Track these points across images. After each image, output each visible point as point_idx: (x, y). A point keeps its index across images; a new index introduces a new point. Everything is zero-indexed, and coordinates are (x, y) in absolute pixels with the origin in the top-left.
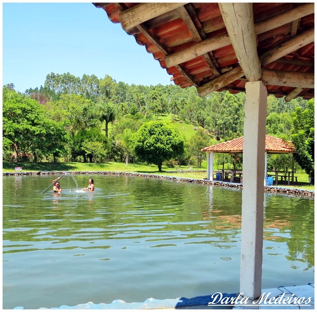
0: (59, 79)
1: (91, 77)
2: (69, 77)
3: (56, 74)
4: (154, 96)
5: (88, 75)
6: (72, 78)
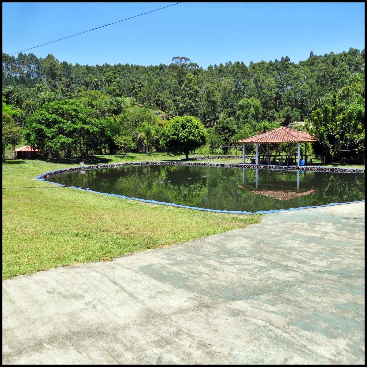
1: (29, 55)
4: (109, 79)
5: (25, 54)
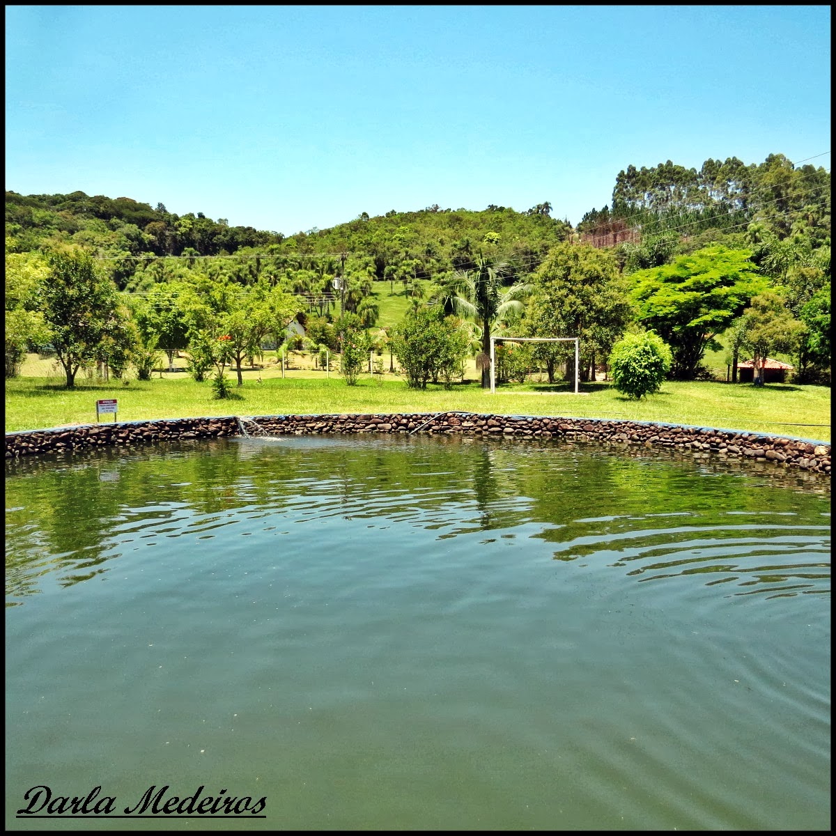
0: (646, 178)
1: (726, 163)
2: (669, 172)
3: (638, 170)
5: (718, 161)
6: (678, 173)
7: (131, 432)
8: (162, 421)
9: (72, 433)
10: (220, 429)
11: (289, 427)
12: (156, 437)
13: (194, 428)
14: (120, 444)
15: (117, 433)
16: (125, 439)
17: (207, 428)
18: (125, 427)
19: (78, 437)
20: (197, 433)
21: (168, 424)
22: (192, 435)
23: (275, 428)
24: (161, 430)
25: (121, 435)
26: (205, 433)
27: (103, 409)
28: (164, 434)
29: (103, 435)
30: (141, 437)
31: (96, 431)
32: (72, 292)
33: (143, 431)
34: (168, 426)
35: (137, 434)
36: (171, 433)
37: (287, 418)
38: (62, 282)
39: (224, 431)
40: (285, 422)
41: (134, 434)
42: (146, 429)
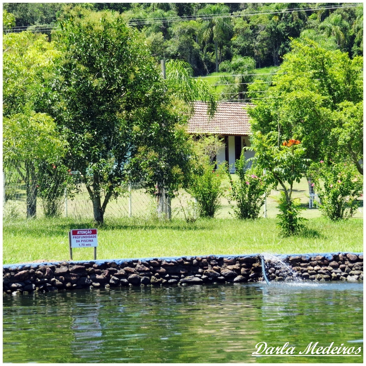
7: (112, 272)
8: (156, 260)
9: (31, 271)
10: (238, 272)
11: (339, 270)
12: (146, 282)
13: (200, 270)
14: (97, 287)
15: (93, 273)
16: (103, 282)
17: (219, 271)
18: (105, 266)
19: (38, 276)
20: (204, 277)
21: (164, 263)
22: (197, 279)
23: (317, 272)
24: (154, 272)
25: (98, 277)
26: (215, 278)
27: (77, 241)
28: (158, 277)
29: (74, 276)
30: (126, 280)
31: (64, 269)
32: (97, 83)
33: (128, 273)
34: (165, 266)
35: (120, 276)
36: (168, 275)
37: (336, 258)
38: (83, 68)
39: (243, 275)
40: (333, 263)
41: (117, 276)
42: (133, 270)
